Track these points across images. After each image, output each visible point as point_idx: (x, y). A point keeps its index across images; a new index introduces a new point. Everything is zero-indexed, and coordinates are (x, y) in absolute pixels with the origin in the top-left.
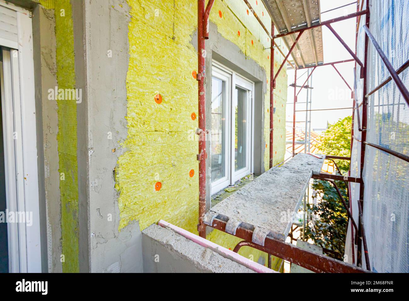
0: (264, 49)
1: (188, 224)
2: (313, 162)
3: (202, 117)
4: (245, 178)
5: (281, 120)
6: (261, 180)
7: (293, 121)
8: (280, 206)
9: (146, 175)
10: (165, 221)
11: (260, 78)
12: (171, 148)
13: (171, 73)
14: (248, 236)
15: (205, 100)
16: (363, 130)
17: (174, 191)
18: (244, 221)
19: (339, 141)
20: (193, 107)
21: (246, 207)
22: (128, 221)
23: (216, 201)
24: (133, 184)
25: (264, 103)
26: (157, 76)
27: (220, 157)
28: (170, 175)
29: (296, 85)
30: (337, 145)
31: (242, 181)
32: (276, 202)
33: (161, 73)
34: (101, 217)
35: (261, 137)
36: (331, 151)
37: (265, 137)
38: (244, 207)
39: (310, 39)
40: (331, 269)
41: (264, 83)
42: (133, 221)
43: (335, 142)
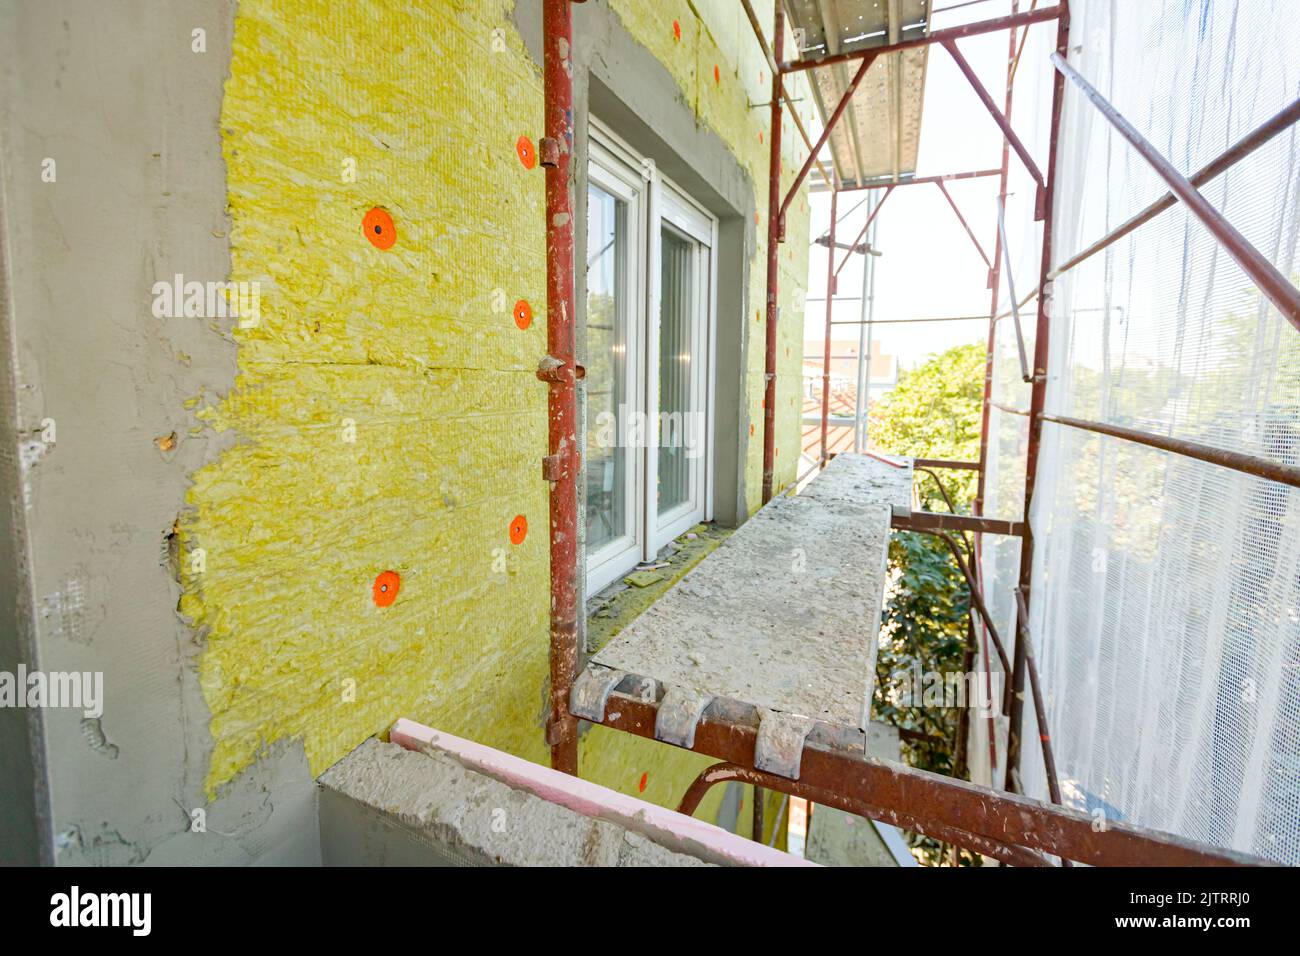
0: (750, 106)
1: (507, 716)
2: (884, 477)
3: (564, 312)
4: (686, 537)
5: (791, 349)
6: (747, 543)
7: (823, 355)
8: (826, 627)
9: (330, 545)
10: (416, 724)
11: (738, 202)
12: (438, 434)
13: (434, 125)
14: (738, 745)
15: (574, 245)
16: (1038, 378)
17: (452, 604)
18: (719, 694)
19: (930, 418)
20: (522, 279)
21: (716, 638)
22: (253, 749)
23: (601, 621)
24: (272, 588)
25: (747, 289)
26: (374, 128)
27: (609, 470)
28: (437, 540)
29: (834, 241)
30: (925, 429)
31: (679, 547)
32: (811, 613)
33: (388, 118)
34: (112, 752)
35: (738, 400)
36: (909, 448)
37: (749, 401)
38: (708, 640)
39: (887, 91)
40: (1026, 835)
41: (749, 224)
42: (278, 744)
43: (919, 421)
